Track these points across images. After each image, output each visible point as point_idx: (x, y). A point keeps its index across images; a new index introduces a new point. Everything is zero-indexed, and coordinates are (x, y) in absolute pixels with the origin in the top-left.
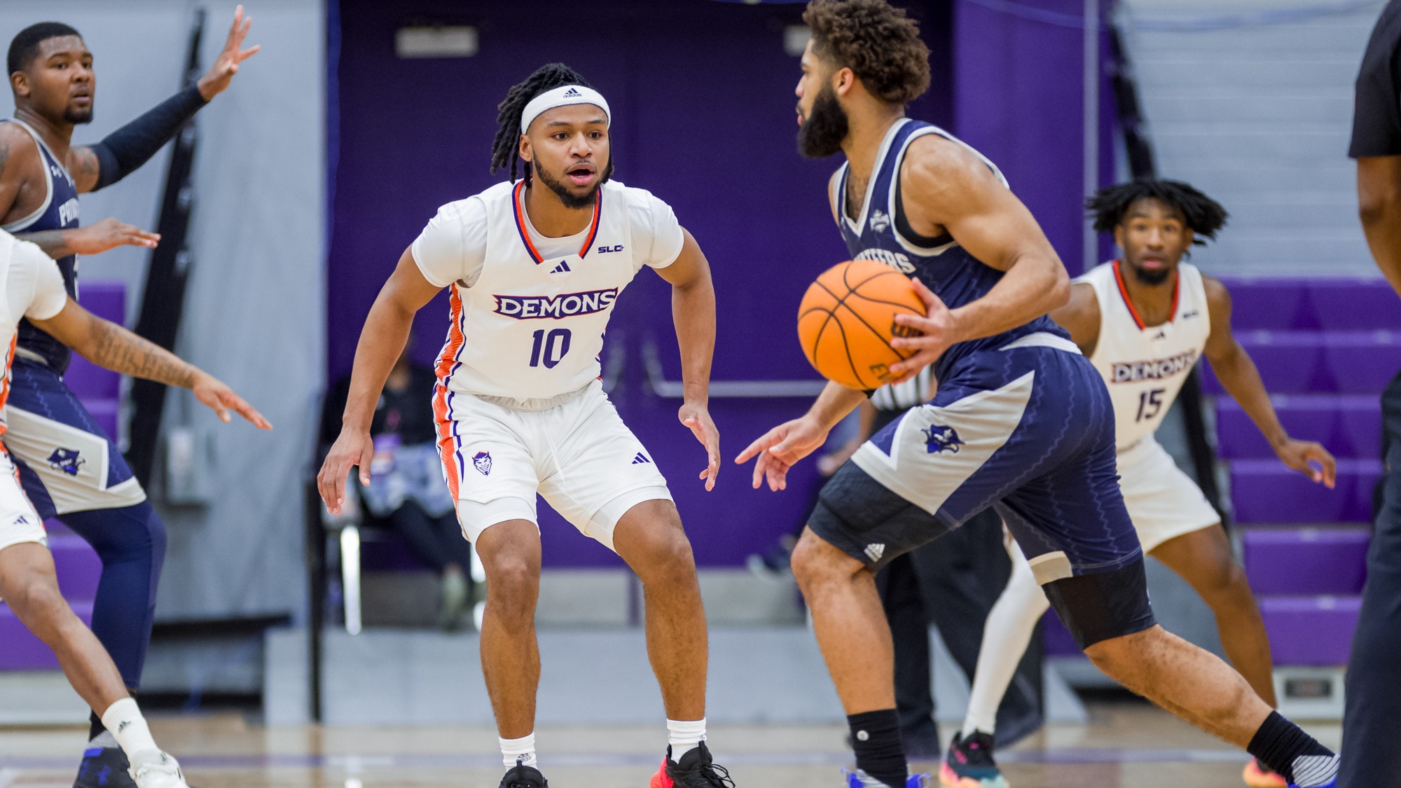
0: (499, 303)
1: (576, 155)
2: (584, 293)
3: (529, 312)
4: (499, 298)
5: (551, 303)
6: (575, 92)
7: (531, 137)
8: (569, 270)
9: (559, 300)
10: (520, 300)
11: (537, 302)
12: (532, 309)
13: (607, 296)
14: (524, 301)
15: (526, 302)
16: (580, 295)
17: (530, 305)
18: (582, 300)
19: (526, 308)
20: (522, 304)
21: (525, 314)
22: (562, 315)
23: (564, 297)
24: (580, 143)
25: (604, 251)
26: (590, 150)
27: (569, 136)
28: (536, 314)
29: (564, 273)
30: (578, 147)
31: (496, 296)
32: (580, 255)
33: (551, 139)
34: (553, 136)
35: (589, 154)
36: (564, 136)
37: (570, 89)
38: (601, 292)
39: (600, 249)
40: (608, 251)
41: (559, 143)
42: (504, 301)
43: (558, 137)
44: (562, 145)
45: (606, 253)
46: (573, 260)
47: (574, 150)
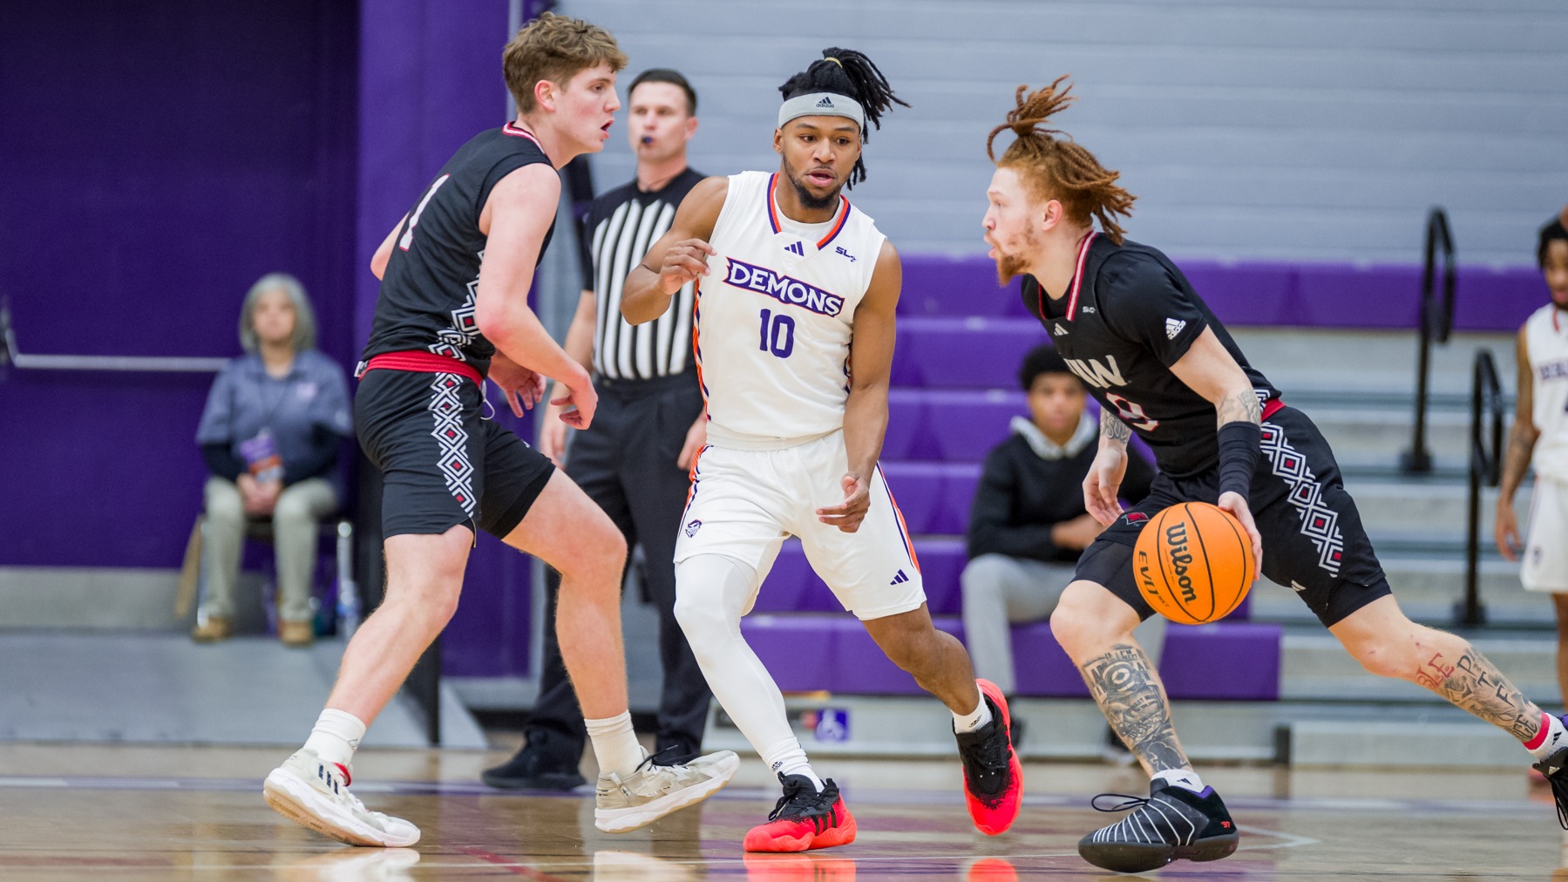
0: (730, 268)
1: (817, 159)
2: (812, 288)
3: (757, 283)
4: (731, 261)
5: (778, 281)
6: (829, 102)
7: (783, 132)
8: (803, 255)
9: (787, 281)
10: (750, 268)
11: (766, 274)
12: (760, 280)
13: (833, 302)
14: (754, 270)
15: (756, 272)
16: (808, 287)
17: (759, 276)
18: (808, 294)
19: (755, 278)
20: (751, 273)
21: (753, 285)
22: (787, 301)
23: (792, 281)
24: (823, 149)
25: (841, 253)
26: (833, 156)
27: (816, 140)
28: (763, 288)
29: (797, 255)
30: (820, 153)
31: (729, 259)
32: (818, 245)
33: (799, 139)
34: (802, 137)
35: (831, 161)
36: (812, 138)
37: (824, 98)
38: (829, 295)
39: (838, 248)
40: (845, 254)
41: (805, 144)
42: (736, 266)
43: (806, 139)
44: (808, 147)
45: (842, 255)
46: (810, 246)
47: (816, 155)
